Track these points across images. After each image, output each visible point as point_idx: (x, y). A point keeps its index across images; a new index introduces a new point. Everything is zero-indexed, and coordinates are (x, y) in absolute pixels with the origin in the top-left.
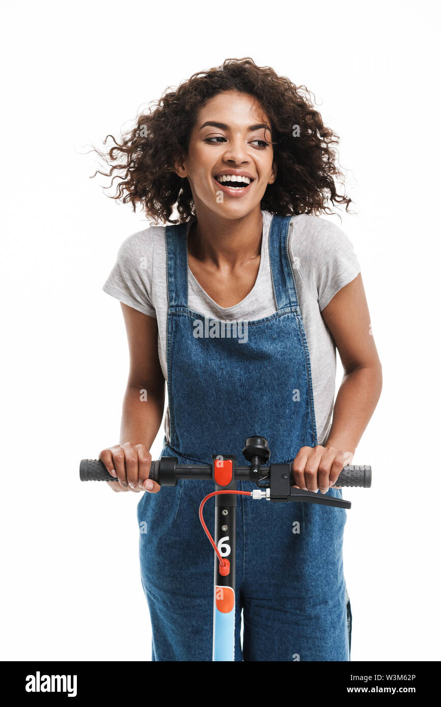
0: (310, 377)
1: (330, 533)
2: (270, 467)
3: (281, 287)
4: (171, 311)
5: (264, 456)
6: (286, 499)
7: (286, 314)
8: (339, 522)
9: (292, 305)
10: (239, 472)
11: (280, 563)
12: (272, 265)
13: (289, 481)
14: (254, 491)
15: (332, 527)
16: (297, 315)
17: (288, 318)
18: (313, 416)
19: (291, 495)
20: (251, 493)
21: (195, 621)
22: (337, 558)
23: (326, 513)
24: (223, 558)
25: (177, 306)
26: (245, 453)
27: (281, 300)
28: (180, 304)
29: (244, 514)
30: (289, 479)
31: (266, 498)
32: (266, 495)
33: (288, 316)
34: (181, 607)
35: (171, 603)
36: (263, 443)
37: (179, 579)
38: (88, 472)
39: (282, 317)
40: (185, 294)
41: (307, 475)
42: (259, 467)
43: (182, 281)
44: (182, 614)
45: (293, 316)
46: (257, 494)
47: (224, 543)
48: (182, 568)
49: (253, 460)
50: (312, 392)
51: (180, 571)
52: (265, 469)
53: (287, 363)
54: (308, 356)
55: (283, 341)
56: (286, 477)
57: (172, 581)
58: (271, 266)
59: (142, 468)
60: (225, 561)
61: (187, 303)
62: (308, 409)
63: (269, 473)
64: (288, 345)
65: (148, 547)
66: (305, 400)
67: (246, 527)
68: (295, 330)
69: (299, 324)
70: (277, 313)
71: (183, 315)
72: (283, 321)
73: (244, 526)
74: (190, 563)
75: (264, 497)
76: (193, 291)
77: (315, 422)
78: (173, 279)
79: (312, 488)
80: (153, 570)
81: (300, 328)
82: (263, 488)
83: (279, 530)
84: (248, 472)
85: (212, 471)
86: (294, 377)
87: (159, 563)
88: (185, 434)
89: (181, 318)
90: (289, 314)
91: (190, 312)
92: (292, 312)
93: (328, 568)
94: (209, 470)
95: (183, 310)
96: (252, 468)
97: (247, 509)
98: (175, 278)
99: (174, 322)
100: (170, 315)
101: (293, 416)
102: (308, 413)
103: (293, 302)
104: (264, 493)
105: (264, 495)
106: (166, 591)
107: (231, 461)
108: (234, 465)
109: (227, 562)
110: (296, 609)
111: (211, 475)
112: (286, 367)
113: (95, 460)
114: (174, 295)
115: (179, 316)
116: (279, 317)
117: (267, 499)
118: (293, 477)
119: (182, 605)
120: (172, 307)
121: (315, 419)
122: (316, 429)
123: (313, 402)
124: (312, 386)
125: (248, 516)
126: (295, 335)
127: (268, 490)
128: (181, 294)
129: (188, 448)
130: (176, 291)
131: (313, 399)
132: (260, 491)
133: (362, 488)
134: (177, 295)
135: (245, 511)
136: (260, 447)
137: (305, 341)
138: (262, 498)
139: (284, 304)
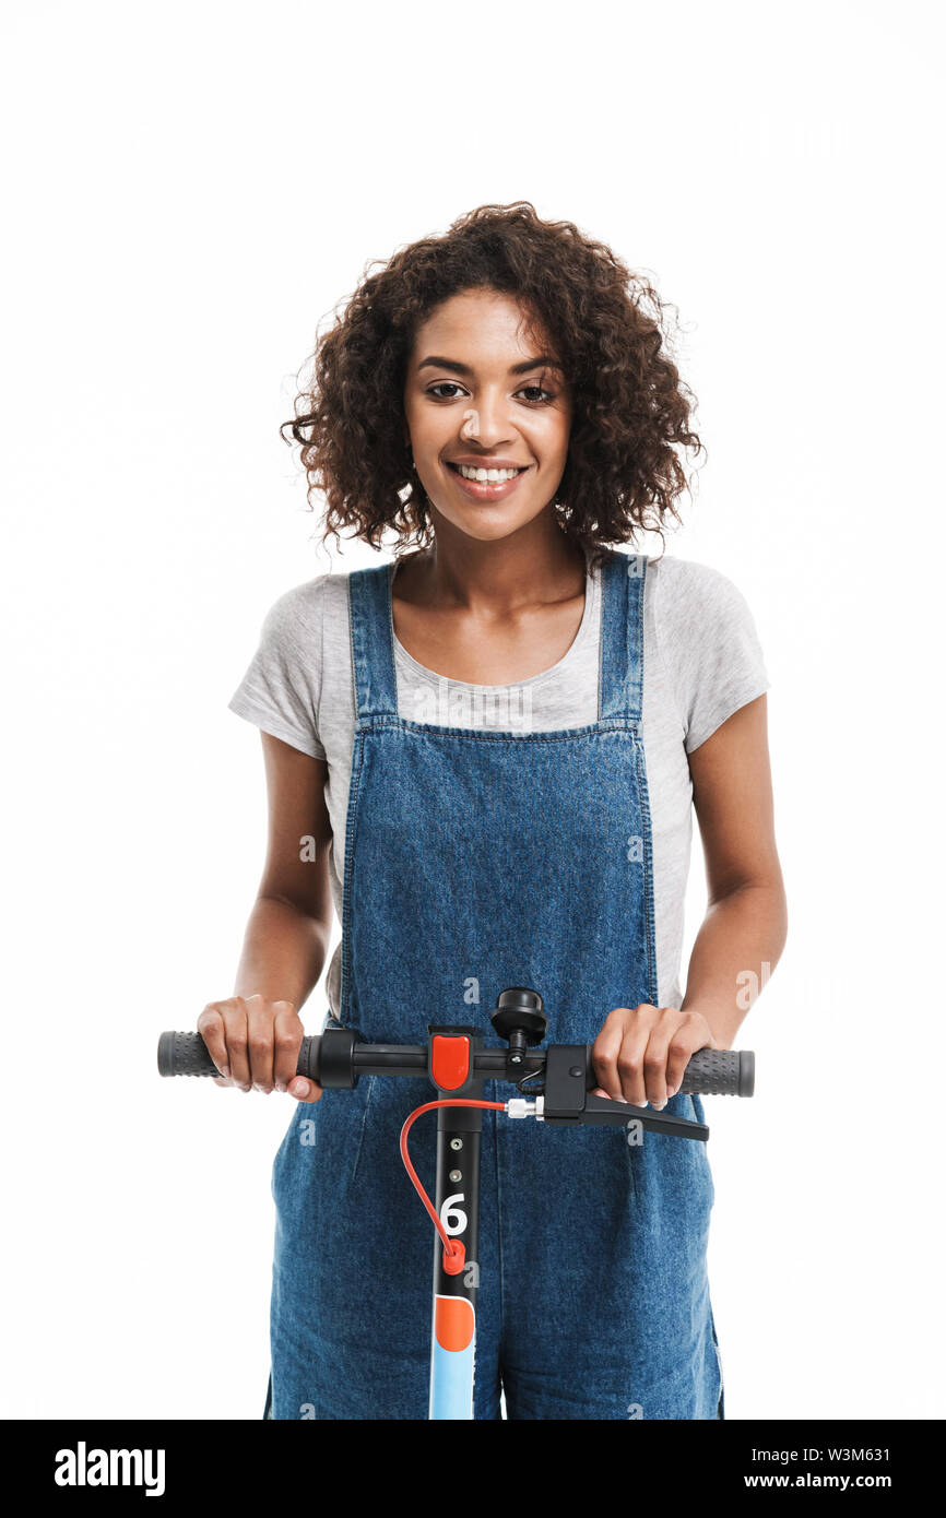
0: (650, 872)
1: (679, 1218)
2: (547, 1052)
3: (613, 678)
4: (361, 723)
5: (534, 1029)
6: (577, 1118)
7: (614, 731)
8: (698, 1198)
9: (630, 716)
10: (482, 1061)
11: (579, 1288)
12: (605, 631)
13: (583, 1082)
14: (511, 1101)
15: (683, 1206)
16: (636, 739)
17: (617, 740)
18: (652, 958)
19: (587, 1110)
20: (506, 1106)
21: (396, 1409)
22: (691, 1275)
23: (672, 1174)
24: (450, 1237)
25: (376, 713)
26: (496, 1022)
27: (610, 701)
28: (380, 709)
29: (499, 1163)
30: (584, 1078)
31: (534, 1117)
32: (535, 1110)
33: (618, 736)
34: (370, 1376)
35: (347, 1366)
36: (533, 1003)
37: (368, 1314)
38: (175, 1058)
39: (605, 736)
40: (390, 688)
41: (624, 1070)
42: (523, 1051)
43: (383, 664)
44: (369, 1392)
45: (627, 738)
46: (518, 1108)
47: (454, 1206)
48: (371, 1291)
49: (511, 1038)
50: (653, 906)
51: (368, 1296)
52: (536, 1055)
53: (605, 830)
54: (649, 826)
55: (600, 784)
56: (578, 1074)
57: (352, 1319)
58: (601, 633)
59: (282, 1055)
60: (456, 1245)
61: (395, 705)
62: (642, 942)
63: (545, 1064)
64: (610, 793)
65: (298, 1247)
66: (637, 921)
67: (503, 1192)
68: (628, 767)
69: (638, 758)
70: (596, 726)
71: (387, 731)
72: (606, 743)
73: (500, 1190)
74: (389, 1278)
75: (532, 1113)
76: (407, 680)
77: (655, 974)
78: (364, 662)
79: (634, 1099)
80: (310, 1297)
81: (637, 765)
82: (530, 1096)
83: (574, 1206)
84: (501, 1061)
85: (427, 1059)
86: (615, 865)
87: (322, 1281)
88: (374, 990)
89: (382, 737)
90: (621, 733)
91: (404, 722)
92: (626, 729)
93: (675, 1297)
94: (422, 1057)
95: (388, 719)
96: (510, 1053)
97: (506, 1153)
98: (369, 659)
99: (366, 748)
100: (358, 733)
101: (608, 949)
102: (642, 951)
103: (633, 712)
104: (531, 1106)
105: (530, 1110)
106: (338, 1342)
107: (466, 1039)
108: (474, 1047)
109: (459, 1246)
110: (609, 1392)
111: (425, 1066)
112: (602, 840)
113: (190, 1034)
114: (367, 692)
115: (379, 733)
116: (600, 734)
117: (538, 1119)
118: (594, 1074)
119: (370, 1371)
120: (363, 715)
121: (655, 966)
122: (656, 990)
123: (653, 928)
124: (652, 893)
125: (508, 1168)
126: (626, 776)
127: (540, 1100)
128: (382, 688)
129: (378, 1024)
130: (372, 685)
131: (653, 922)
132: (523, 1101)
133: (736, 1097)
134: (374, 692)
135: (502, 1155)
136: (525, 1010)
137: (644, 795)
138: (528, 1116)
139: (615, 710)
